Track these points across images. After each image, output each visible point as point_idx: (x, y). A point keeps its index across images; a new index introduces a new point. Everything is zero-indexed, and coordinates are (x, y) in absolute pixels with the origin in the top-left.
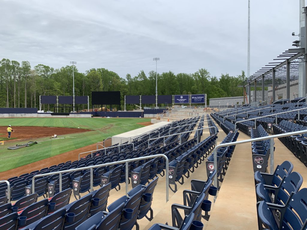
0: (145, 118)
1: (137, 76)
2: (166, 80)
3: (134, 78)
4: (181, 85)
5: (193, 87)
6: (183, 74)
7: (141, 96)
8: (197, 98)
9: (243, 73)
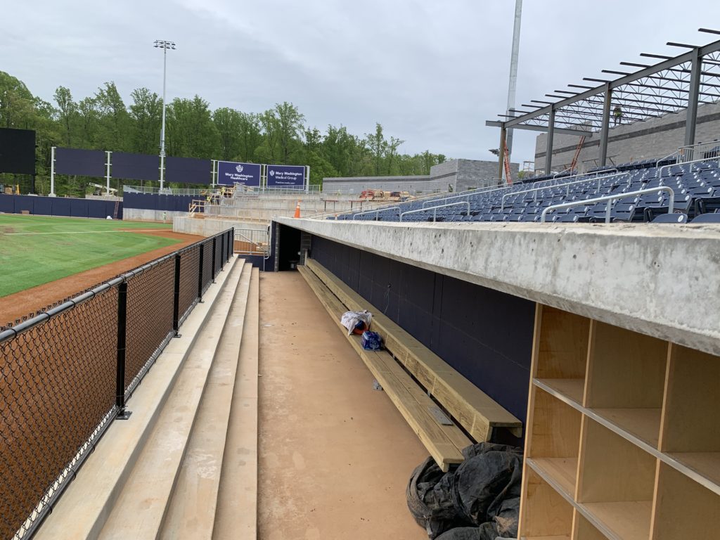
0: (126, 221)
1: (94, 97)
2: (186, 120)
3: (82, 102)
4: (227, 140)
5: (259, 148)
6: (232, 110)
7: (109, 153)
8: (284, 176)
9: (379, 130)
